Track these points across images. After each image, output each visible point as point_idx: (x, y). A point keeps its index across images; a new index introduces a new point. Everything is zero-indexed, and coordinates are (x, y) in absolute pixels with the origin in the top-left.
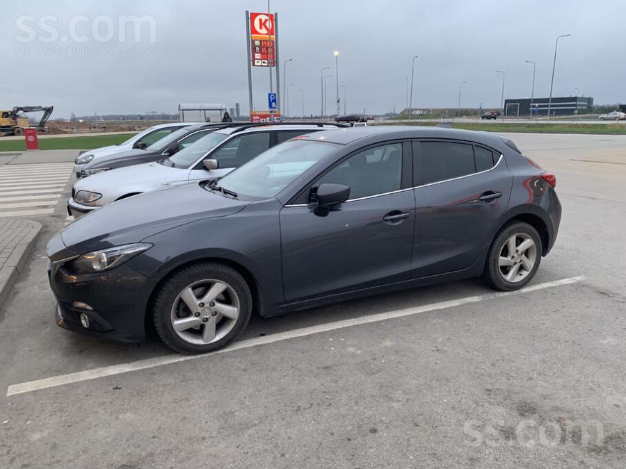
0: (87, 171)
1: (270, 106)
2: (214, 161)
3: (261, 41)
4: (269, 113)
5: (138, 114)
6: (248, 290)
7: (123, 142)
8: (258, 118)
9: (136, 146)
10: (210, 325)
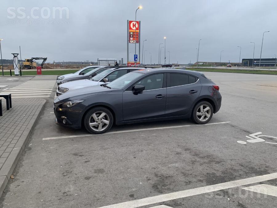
0: (62, 82)
1: (135, 60)
2: (107, 79)
3: (133, 33)
4: (134, 63)
5: (81, 62)
6: (112, 116)
7: (75, 72)
8: (130, 64)
9: (80, 74)
10: (101, 125)
